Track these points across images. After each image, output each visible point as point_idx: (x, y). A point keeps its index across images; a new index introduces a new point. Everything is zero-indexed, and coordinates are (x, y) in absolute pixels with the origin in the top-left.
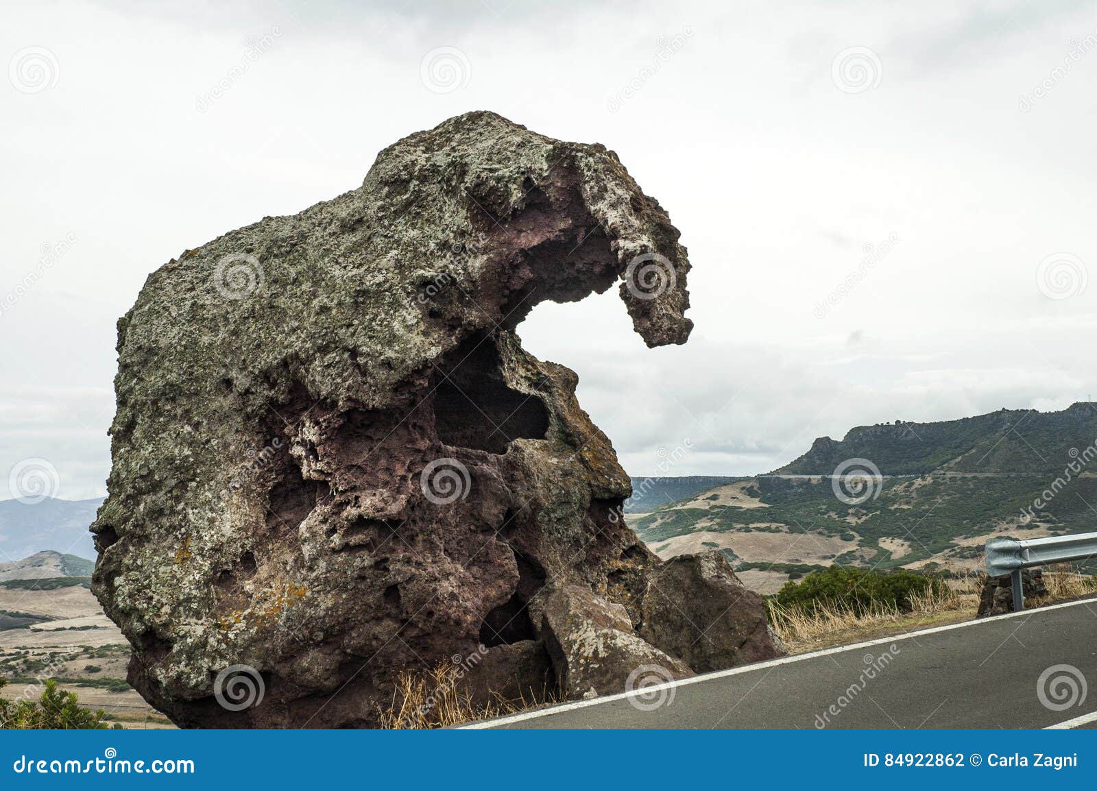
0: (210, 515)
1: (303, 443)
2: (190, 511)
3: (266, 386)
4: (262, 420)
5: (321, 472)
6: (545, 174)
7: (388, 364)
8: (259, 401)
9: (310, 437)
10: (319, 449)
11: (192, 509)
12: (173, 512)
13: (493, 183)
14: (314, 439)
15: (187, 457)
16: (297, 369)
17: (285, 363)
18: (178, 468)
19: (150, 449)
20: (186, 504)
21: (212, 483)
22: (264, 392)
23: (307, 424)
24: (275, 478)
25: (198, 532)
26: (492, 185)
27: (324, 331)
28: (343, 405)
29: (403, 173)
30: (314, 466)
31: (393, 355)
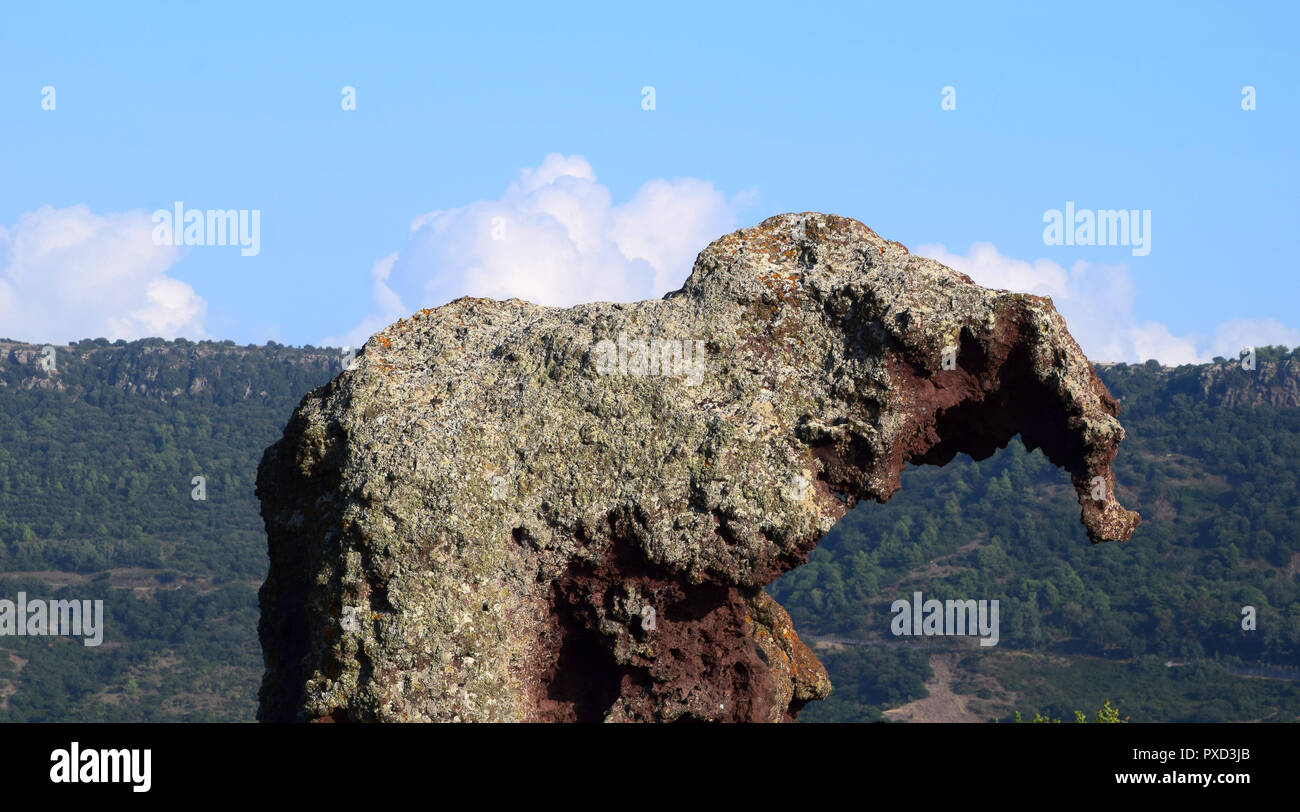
0: (490, 702)
1: (622, 618)
3: (575, 542)
4: (555, 584)
5: (643, 656)
6: (991, 328)
7: (769, 533)
8: (561, 560)
9: (637, 612)
10: (647, 629)
11: (469, 692)
12: (444, 696)
13: (929, 332)
14: (643, 614)
15: (467, 625)
16: (631, 526)
17: (612, 517)
18: (455, 640)
19: (420, 613)
20: (460, 685)
21: (492, 660)
23: (632, 595)
24: (551, 658)
26: (928, 334)
27: (679, 483)
28: (698, 575)
29: (768, 291)
30: (633, 646)
31: (778, 523)
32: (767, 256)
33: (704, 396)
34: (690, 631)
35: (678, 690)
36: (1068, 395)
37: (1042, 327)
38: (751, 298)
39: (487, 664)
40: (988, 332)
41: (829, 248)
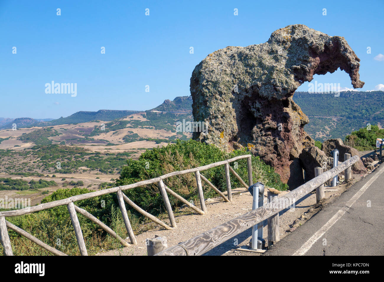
0: (229, 125)
1: (256, 108)
2: (224, 124)
3: (245, 92)
4: (242, 101)
5: (260, 115)
7: (284, 89)
8: (243, 96)
9: (258, 107)
10: (261, 110)
14: (260, 107)
15: (223, 110)
16: (256, 89)
17: (252, 87)
18: (221, 113)
22: (244, 94)
23: (257, 103)
25: (226, 130)
26: (317, 45)
28: (270, 99)
29: (284, 40)
30: (258, 114)
31: (286, 87)
32: (286, 33)
33: (271, 61)
34: (271, 110)
35: (268, 122)
36: (347, 57)
37: (342, 43)
38: (281, 41)
39: (228, 118)
40: (330, 45)
41: (298, 30)
